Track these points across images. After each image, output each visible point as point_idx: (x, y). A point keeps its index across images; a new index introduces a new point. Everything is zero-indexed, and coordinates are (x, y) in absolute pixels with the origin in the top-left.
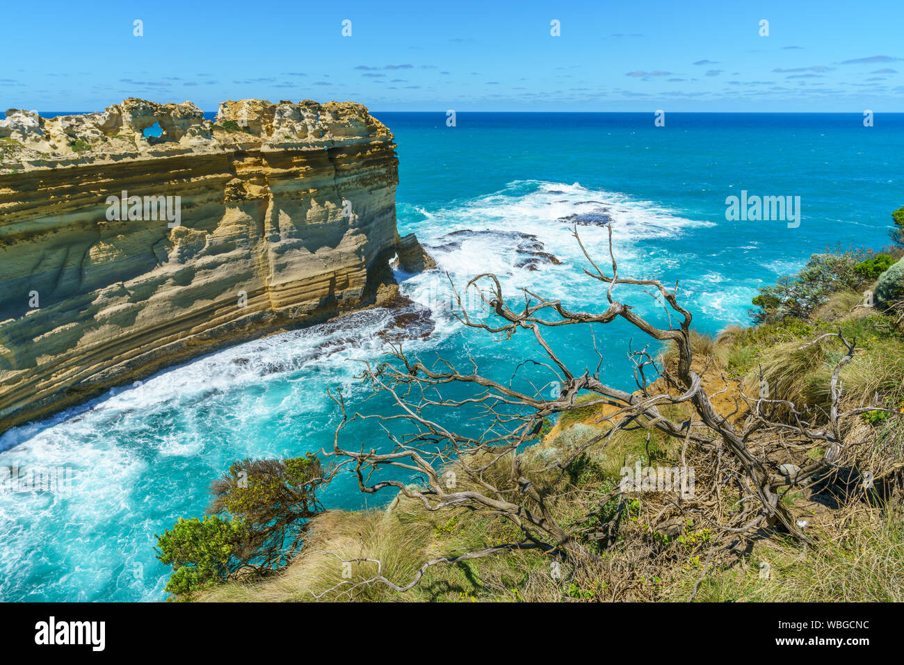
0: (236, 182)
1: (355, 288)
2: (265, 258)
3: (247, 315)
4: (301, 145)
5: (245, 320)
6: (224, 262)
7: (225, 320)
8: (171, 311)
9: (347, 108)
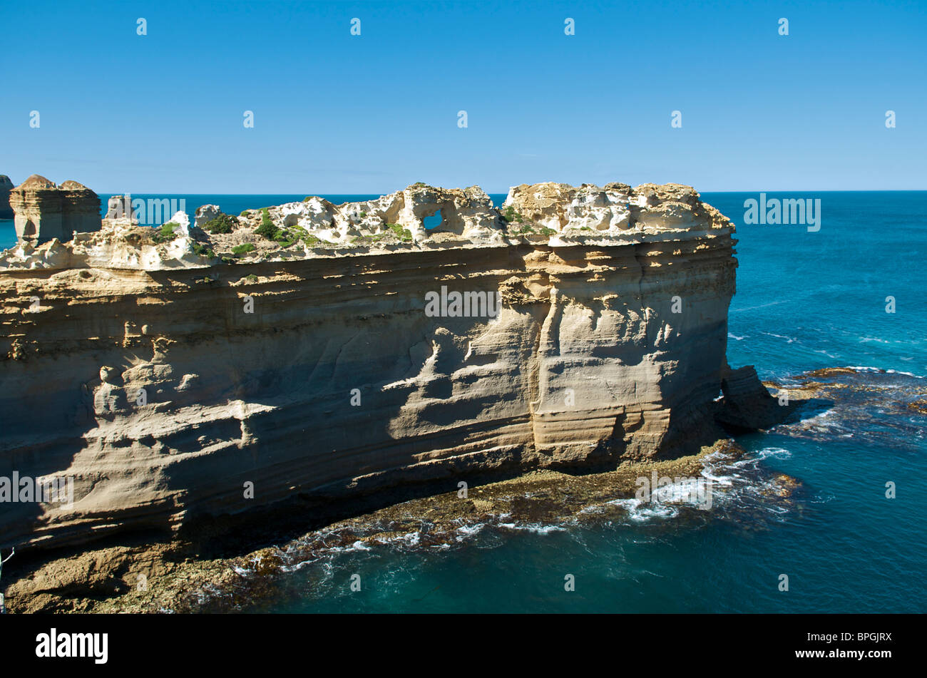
0: (514, 282)
1: (650, 434)
2: (535, 377)
3: (503, 447)
4: (600, 238)
5: (499, 452)
6: (485, 376)
7: (476, 448)
8: (416, 427)
9: (669, 192)
